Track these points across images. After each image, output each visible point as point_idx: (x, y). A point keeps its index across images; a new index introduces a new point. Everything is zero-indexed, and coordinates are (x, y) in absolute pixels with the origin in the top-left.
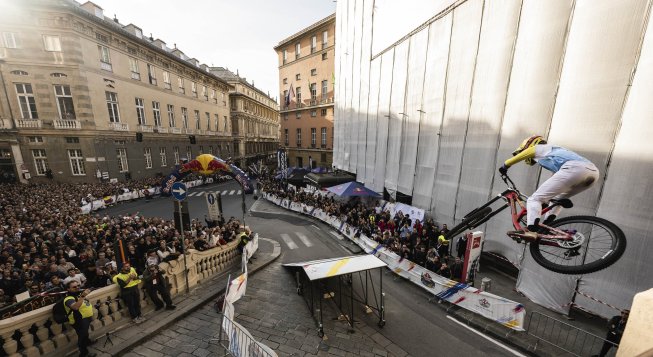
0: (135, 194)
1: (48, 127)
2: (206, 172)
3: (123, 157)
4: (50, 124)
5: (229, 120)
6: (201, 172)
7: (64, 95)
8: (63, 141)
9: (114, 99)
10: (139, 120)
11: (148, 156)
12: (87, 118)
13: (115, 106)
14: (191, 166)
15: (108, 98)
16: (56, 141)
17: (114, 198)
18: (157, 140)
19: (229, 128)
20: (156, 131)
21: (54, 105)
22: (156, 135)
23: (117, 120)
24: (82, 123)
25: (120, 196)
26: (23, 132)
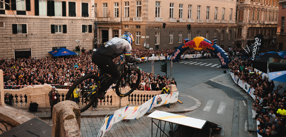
0: (157, 58)
1: (131, 21)
2: (197, 49)
3: (158, 36)
4: (132, 19)
5: (234, 11)
6: (195, 48)
7: (139, 5)
8: (135, 27)
9: (159, 5)
10: (170, 15)
11: (172, 36)
12: (145, 16)
13: (159, 8)
14: (190, 44)
15: (156, 5)
16: (133, 27)
17: (146, 58)
18: (178, 27)
19: (234, 17)
20: (178, 21)
21: (135, 10)
22: (178, 24)
23: (159, 16)
24: (143, 19)
25: (150, 58)
26: (123, 23)
